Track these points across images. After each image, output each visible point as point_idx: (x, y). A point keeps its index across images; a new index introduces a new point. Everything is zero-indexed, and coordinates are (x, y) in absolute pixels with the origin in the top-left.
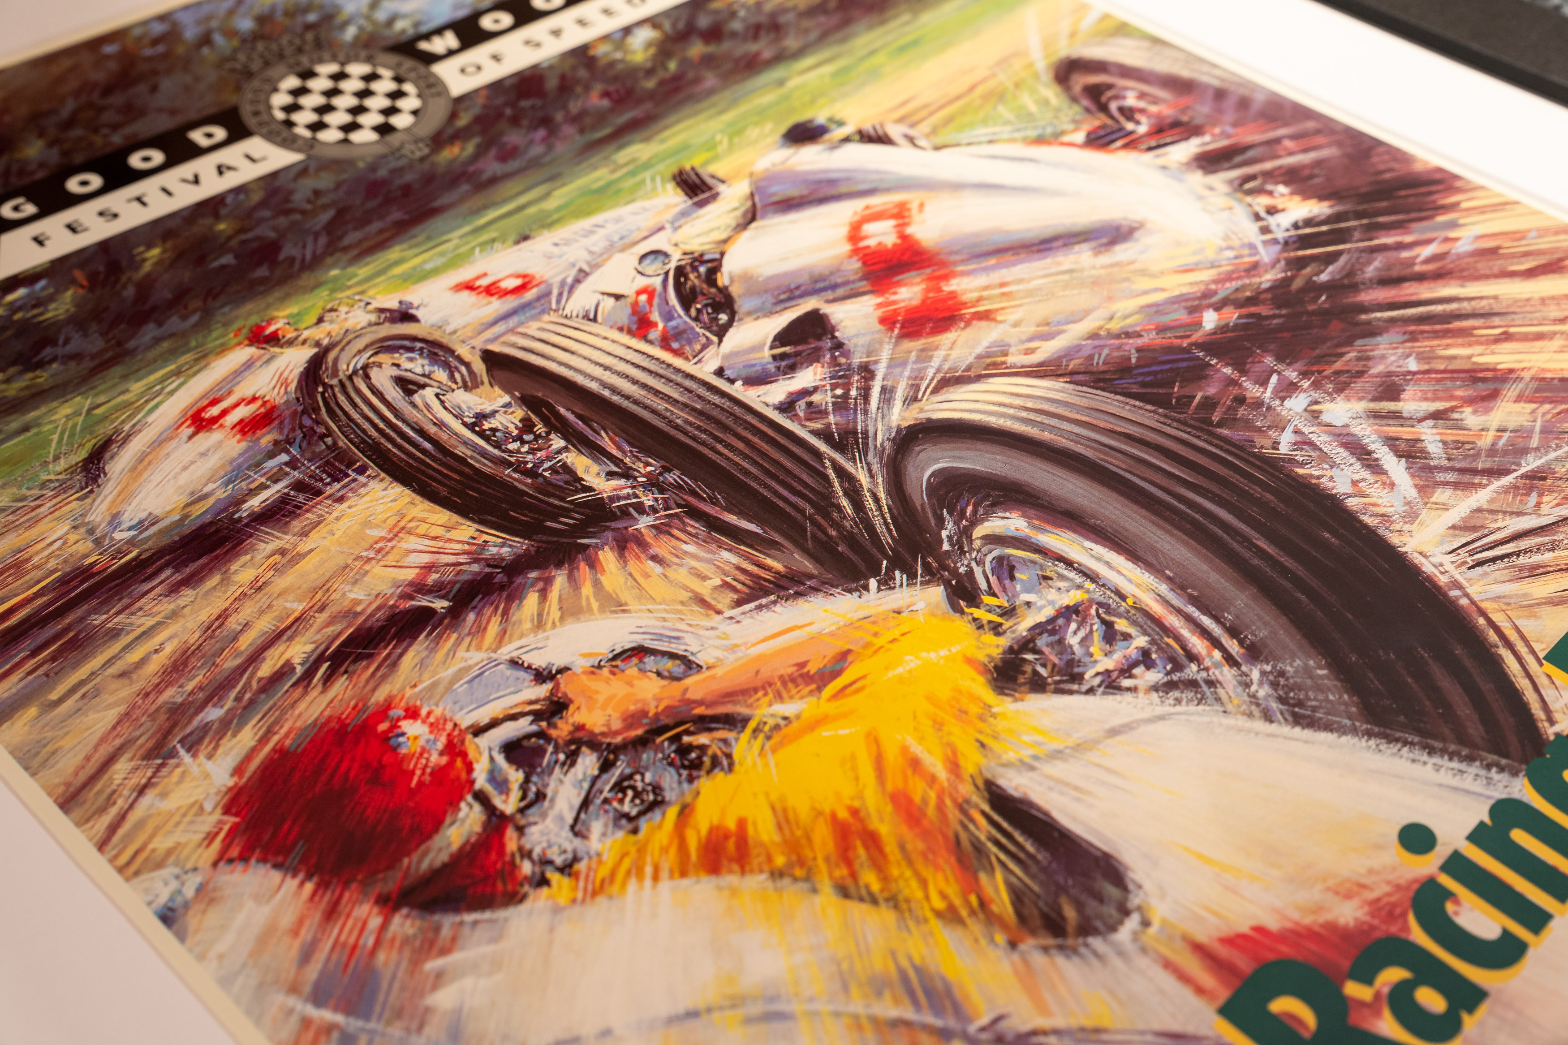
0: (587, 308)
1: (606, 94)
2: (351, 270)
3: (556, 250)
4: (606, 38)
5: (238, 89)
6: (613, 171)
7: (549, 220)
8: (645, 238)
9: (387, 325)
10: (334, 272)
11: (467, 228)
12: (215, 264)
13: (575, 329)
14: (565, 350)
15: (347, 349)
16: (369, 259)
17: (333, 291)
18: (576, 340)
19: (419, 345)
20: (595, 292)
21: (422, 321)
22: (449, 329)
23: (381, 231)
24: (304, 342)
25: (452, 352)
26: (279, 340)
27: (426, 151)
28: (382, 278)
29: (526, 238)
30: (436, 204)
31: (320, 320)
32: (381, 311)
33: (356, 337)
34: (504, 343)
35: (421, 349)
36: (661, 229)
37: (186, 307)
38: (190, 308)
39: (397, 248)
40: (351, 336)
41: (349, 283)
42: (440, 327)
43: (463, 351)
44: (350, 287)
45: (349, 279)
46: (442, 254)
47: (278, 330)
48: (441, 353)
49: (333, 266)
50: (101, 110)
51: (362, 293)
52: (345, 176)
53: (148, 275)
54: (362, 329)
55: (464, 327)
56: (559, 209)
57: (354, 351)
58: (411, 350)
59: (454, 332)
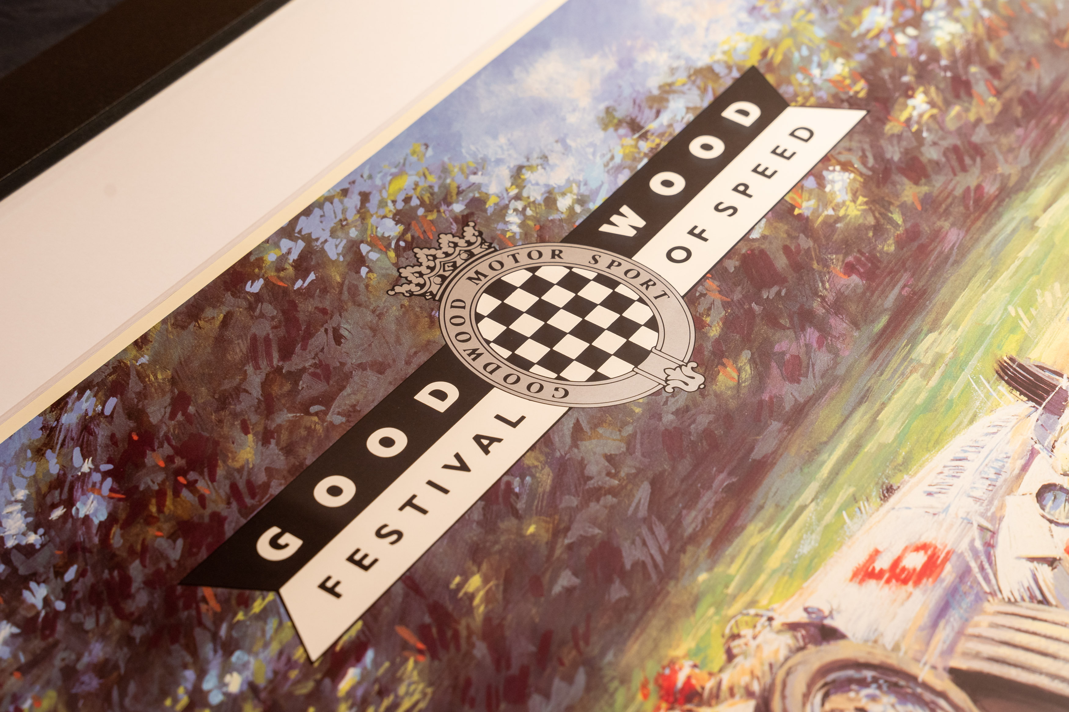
0: (1026, 585)
1: (850, 269)
2: (719, 569)
3: (936, 502)
4: (798, 187)
5: (434, 322)
6: (926, 376)
7: (900, 460)
8: (1025, 468)
9: (811, 648)
10: (703, 577)
11: (814, 487)
12: (557, 589)
13: (1034, 619)
14: (1044, 654)
15: (788, 692)
16: (730, 551)
17: (719, 606)
18: (1046, 637)
19: (869, 674)
20: (1019, 558)
21: (849, 634)
22: (888, 641)
23: (719, 505)
24: (732, 692)
25: (913, 678)
26: (700, 695)
27: (700, 379)
28: (762, 578)
29: (889, 491)
30: (757, 454)
31: (730, 656)
32: (793, 627)
33: (788, 673)
34: (965, 654)
35: (875, 680)
36: (1033, 453)
37: (562, 663)
38: (567, 661)
39: (752, 528)
40: (781, 674)
41: (730, 590)
42: (876, 642)
43: (924, 674)
44: (734, 597)
45: (727, 586)
46: (809, 528)
47: (689, 678)
48: (902, 683)
49: (695, 568)
50: (295, 377)
51: (753, 603)
52: (629, 430)
53: (487, 619)
54: (787, 659)
55: (903, 637)
56: (901, 438)
57: (799, 698)
58: (863, 683)
59: (896, 648)
